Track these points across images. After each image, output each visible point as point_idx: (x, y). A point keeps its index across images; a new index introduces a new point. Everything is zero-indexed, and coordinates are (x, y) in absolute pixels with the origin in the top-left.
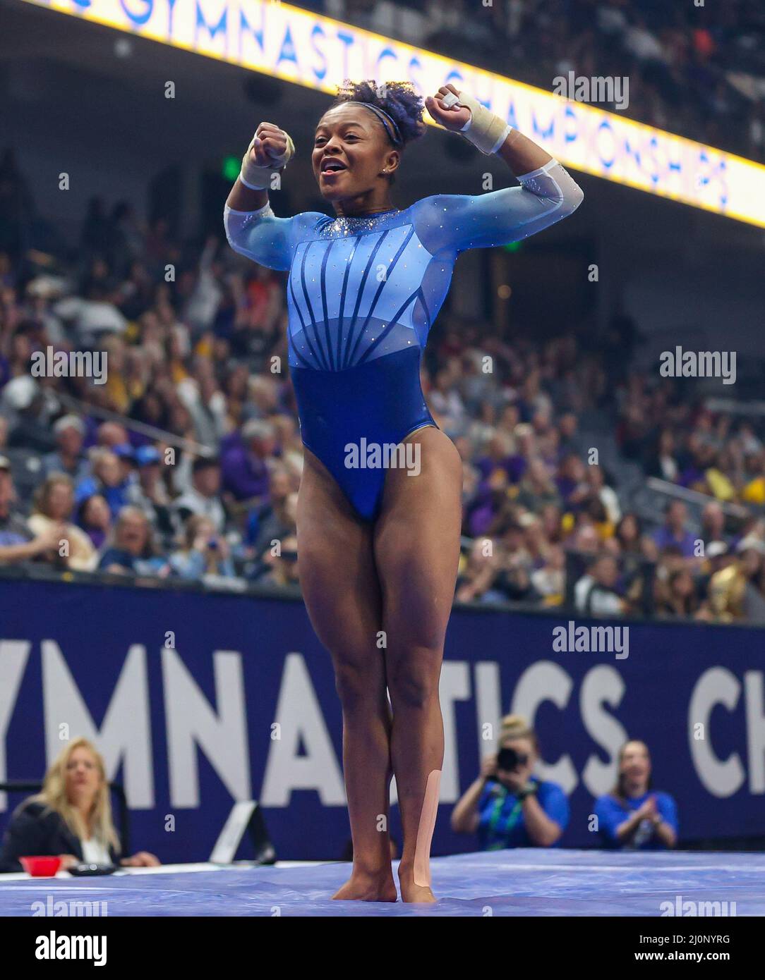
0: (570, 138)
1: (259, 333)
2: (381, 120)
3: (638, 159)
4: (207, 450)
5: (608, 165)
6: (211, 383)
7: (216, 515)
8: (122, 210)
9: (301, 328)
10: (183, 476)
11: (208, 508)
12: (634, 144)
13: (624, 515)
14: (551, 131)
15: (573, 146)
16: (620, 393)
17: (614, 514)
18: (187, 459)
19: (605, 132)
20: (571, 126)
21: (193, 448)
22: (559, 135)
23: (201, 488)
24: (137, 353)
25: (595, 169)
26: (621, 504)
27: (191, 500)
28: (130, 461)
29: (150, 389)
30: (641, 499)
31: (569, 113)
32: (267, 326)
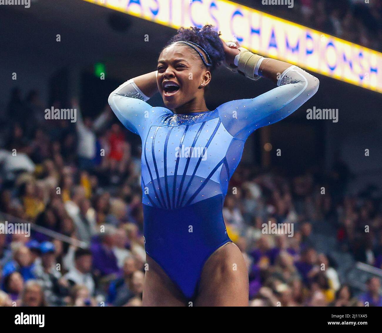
0: (309, 52)
1: (116, 172)
2: (198, 53)
3: (351, 65)
4: (84, 245)
5: (332, 69)
6: (87, 203)
7: (90, 284)
8: (32, 95)
9: (151, 180)
10: (69, 260)
11: (85, 281)
12: (349, 56)
13: (342, 286)
14: (297, 47)
15: (310, 57)
16: (340, 210)
17: (335, 284)
18: (72, 250)
19: (331, 49)
20: (309, 45)
21: (76, 243)
22: (302, 49)
23: (80, 268)
24: (41, 184)
25: (325, 71)
26: (340, 279)
27: (74, 275)
28: (36, 252)
29: (49, 206)
30: (352, 275)
31: (308, 37)
32: (122, 167)
